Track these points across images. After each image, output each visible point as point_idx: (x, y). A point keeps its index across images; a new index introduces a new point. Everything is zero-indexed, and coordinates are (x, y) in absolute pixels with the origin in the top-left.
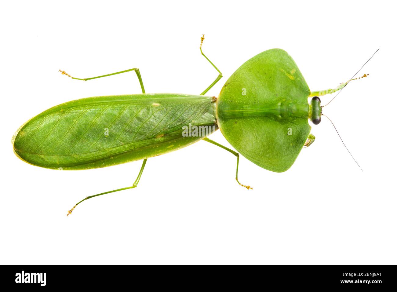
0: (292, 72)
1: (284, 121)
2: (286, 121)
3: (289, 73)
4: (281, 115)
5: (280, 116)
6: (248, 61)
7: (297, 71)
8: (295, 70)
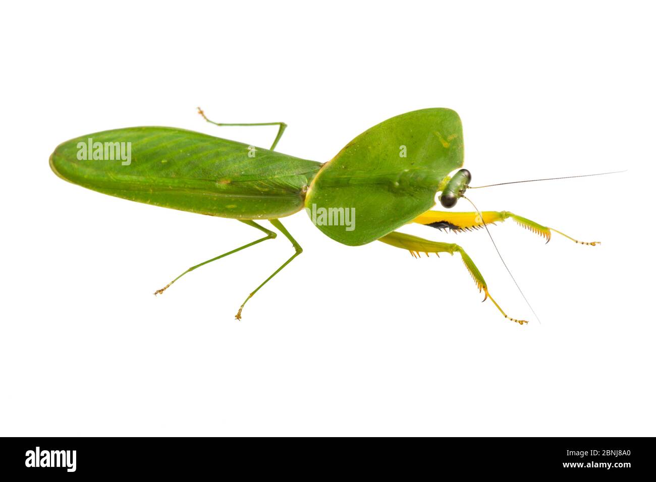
0: (450, 138)
1: (401, 191)
2: (404, 192)
3: (445, 138)
4: (400, 182)
5: (397, 184)
6: (395, 117)
7: (458, 137)
8: (456, 136)
